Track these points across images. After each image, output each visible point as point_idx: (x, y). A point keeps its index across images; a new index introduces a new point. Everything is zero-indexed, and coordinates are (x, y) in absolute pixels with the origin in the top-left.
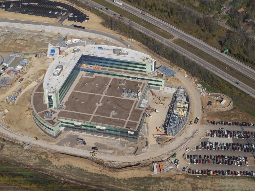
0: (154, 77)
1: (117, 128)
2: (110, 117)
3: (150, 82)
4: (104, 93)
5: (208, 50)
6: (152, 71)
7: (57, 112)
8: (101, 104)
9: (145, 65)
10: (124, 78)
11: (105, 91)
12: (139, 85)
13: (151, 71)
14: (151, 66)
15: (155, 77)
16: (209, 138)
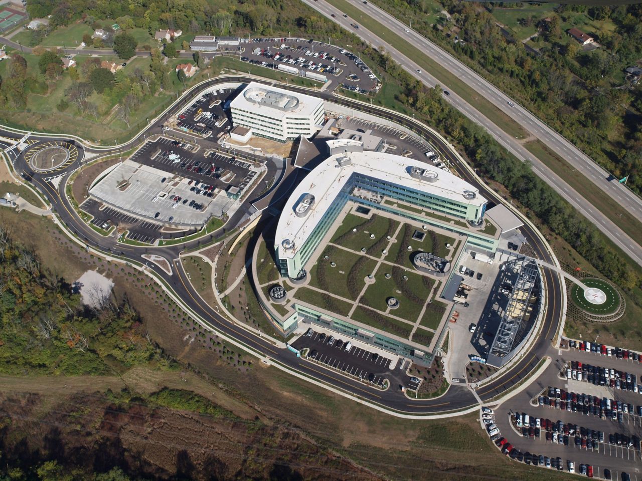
0: (480, 233)
1: (395, 340)
2: (386, 314)
3: (470, 239)
4: (383, 256)
5: (589, 170)
6: (478, 219)
7: (294, 288)
8: (373, 281)
9: (466, 208)
10: (423, 224)
11: (384, 252)
12: (448, 245)
13: (476, 218)
14: (477, 210)
15: (481, 231)
16: (566, 382)
